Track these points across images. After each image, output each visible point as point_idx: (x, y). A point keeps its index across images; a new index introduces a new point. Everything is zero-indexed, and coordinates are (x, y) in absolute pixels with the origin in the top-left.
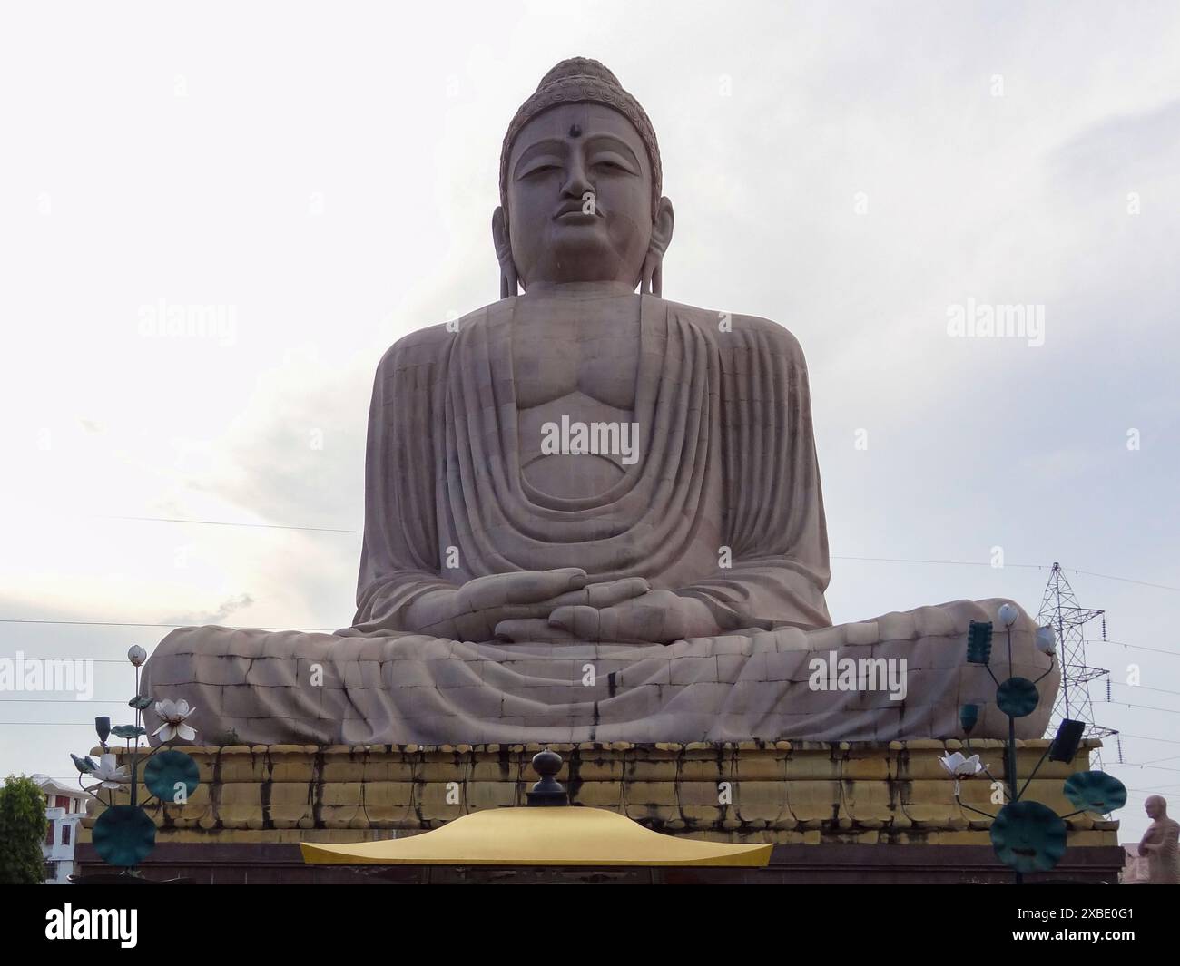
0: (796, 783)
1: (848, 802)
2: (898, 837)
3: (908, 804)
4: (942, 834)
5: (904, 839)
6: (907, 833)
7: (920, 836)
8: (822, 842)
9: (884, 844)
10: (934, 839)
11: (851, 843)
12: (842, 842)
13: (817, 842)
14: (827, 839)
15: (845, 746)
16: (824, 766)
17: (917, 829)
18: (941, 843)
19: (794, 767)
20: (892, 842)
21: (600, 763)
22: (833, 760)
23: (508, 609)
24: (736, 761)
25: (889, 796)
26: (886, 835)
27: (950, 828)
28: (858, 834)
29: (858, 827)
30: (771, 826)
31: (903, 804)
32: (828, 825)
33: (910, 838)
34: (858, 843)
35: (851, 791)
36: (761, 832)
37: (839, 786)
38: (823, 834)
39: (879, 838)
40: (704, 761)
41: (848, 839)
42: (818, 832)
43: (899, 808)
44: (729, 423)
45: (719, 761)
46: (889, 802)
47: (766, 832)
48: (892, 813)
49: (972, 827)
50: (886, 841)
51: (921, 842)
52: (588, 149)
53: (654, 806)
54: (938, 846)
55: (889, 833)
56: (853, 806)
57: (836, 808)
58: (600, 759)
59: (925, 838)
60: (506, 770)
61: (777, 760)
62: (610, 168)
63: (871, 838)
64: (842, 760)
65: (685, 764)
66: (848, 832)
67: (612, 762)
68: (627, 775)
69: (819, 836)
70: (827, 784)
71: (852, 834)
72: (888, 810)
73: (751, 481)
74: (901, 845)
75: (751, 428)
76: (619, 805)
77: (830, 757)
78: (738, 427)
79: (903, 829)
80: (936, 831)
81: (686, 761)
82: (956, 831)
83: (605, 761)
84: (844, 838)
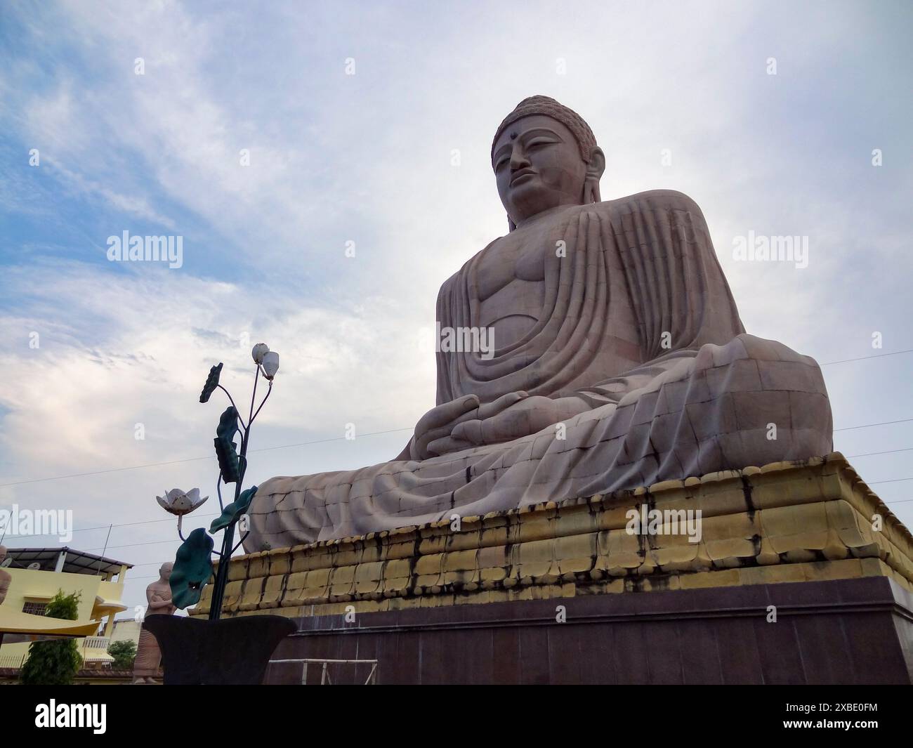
0: (562, 539)
1: (605, 552)
2: (642, 584)
3: (655, 549)
4: (683, 577)
5: (647, 586)
6: (649, 579)
7: (662, 582)
8: (577, 594)
9: (630, 592)
10: (676, 584)
11: (600, 593)
12: (592, 593)
13: (572, 595)
14: (582, 592)
15: (596, 498)
16: (585, 521)
17: (660, 574)
18: (683, 588)
19: (561, 525)
20: (637, 589)
21: (432, 539)
22: (593, 513)
23: (431, 433)
24: (520, 524)
25: (638, 542)
26: (631, 583)
27: (689, 570)
28: (606, 584)
29: (607, 577)
30: (537, 581)
31: (652, 549)
32: (582, 577)
33: (653, 584)
34: (607, 593)
35: (605, 540)
36: (530, 588)
37: (595, 539)
38: (577, 586)
39: (625, 587)
40: (497, 528)
41: (599, 590)
42: (574, 584)
43: (648, 553)
44: (626, 266)
45: (508, 526)
46: (638, 549)
47: (533, 588)
48: (642, 560)
49: (714, 567)
50: (631, 589)
51: (663, 588)
52: (522, 142)
53: (461, 571)
54: (680, 592)
55: (634, 581)
56: (607, 555)
57: (594, 559)
58: (433, 536)
59: (667, 583)
60: (380, 552)
61: (549, 519)
62: (538, 146)
63: (617, 587)
64: (599, 512)
65: (486, 532)
66: (599, 583)
67: (440, 537)
68: (447, 547)
69: (574, 588)
70: (586, 537)
71: (601, 585)
72: (637, 556)
73: (650, 300)
74: (644, 592)
75: (643, 264)
76: (440, 574)
77: (589, 511)
78: (633, 267)
79: (646, 575)
80: (676, 575)
81: (485, 530)
82: (696, 572)
83: (436, 537)
84: (595, 589)
